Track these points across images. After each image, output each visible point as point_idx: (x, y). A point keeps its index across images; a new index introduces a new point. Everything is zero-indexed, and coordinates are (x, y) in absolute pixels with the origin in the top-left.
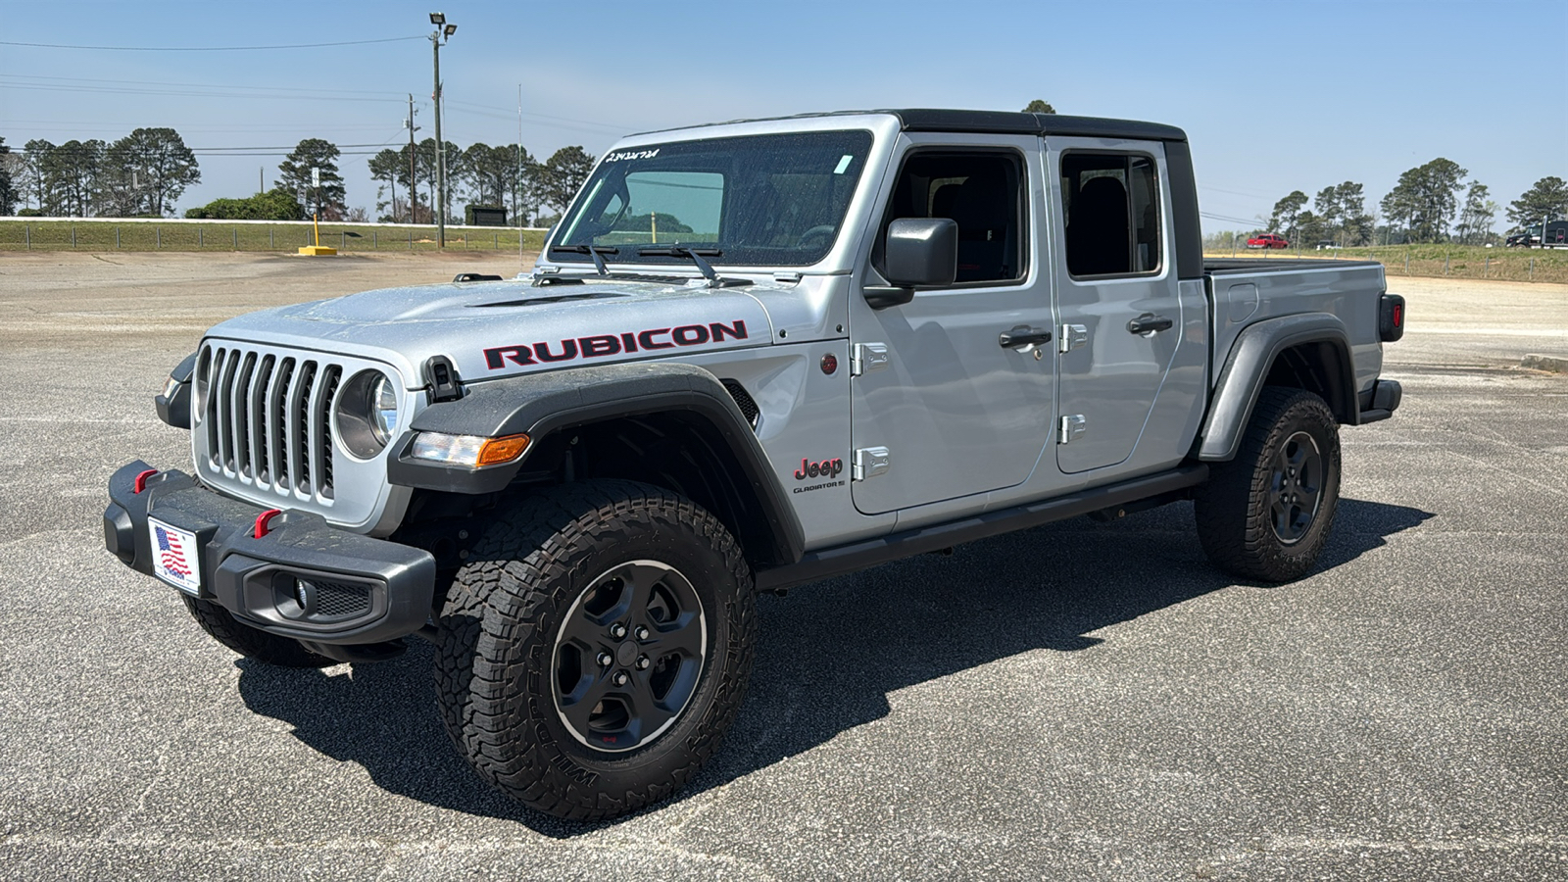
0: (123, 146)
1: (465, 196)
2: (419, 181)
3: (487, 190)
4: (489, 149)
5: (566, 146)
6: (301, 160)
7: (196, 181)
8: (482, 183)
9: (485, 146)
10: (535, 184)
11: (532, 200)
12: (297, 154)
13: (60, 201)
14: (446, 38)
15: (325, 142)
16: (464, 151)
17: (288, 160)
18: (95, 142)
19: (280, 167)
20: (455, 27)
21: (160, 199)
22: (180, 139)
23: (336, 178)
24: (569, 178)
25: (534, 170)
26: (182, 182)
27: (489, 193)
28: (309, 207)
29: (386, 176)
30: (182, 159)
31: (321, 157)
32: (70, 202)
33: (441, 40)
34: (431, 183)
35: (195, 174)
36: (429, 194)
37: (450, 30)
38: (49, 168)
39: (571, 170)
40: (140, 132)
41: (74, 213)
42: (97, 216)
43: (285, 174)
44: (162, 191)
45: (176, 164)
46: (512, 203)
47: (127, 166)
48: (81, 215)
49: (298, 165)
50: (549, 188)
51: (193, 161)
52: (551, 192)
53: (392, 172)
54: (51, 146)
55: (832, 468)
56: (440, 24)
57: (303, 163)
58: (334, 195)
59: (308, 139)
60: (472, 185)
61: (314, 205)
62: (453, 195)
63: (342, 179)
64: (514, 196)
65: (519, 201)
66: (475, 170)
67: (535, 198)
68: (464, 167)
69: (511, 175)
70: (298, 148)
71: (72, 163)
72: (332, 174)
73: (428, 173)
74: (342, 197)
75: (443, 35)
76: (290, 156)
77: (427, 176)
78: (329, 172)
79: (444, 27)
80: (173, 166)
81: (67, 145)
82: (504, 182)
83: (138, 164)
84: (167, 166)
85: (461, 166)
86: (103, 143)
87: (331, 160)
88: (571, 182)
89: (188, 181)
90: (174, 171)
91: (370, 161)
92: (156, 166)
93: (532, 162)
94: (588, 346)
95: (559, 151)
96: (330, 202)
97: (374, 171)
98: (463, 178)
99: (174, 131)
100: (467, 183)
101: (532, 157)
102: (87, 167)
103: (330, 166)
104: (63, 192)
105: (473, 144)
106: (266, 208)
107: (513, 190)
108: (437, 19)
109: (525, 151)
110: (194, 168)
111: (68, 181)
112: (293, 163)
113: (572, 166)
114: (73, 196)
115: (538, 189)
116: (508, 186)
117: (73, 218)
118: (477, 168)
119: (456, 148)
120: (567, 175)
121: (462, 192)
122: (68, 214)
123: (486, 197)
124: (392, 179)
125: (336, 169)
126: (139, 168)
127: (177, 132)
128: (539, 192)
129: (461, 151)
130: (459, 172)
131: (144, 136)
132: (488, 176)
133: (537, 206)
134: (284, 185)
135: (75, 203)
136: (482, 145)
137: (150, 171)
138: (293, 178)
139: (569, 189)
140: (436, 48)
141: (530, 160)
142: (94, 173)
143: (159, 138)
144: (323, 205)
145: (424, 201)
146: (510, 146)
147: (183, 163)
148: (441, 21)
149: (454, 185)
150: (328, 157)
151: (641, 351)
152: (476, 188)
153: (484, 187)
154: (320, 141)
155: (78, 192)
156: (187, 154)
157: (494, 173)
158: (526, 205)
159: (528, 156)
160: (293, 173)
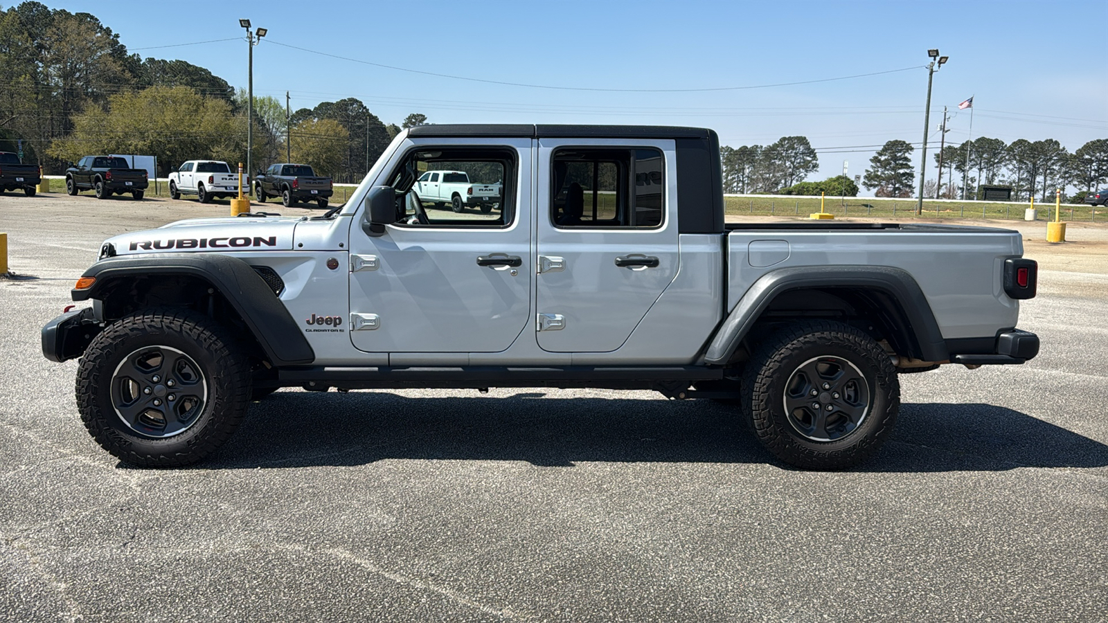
0: (773, 148)
1: (1005, 179)
2: (971, 168)
3: (1023, 174)
4: (1029, 143)
5: (1095, 139)
6: (886, 155)
7: (816, 171)
8: (1020, 169)
9: (1026, 141)
10: (1064, 169)
11: (1060, 181)
12: (883, 150)
13: (733, 184)
14: (939, 66)
15: (904, 142)
16: (1008, 146)
17: (877, 155)
18: (757, 146)
19: (871, 160)
20: (947, 58)
21: (791, 183)
22: (808, 143)
23: (909, 167)
24: (1094, 164)
25: (1065, 159)
26: (807, 171)
27: (1025, 176)
28: (887, 187)
29: (946, 165)
30: (808, 156)
31: (900, 152)
32: (738, 184)
33: (935, 68)
34: (980, 169)
35: (815, 166)
36: (977, 178)
37: (943, 60)
38: (729, 163)
39: (1097, 158)
40: (784, 139)
41: (739, 191)
42: (752, 193)
43: (873, 164)
44: (794, 177)
45: (804, 159)
46: (1043, 184)
47: (773, 161)
48: (743, 193)
49: (883, 158)
50: (1077, 172)
51: (815, 157)
52: (1077, 176)
53: (951, 162)
54: (732, 150)
55: (336, 322)
56: (935, 57)
57: (886, 157)
58: (906, 179)
59: (892, 140)
60: (1011, 170)
61: (890, 186)
62: (996, 178)
63: (913, 168)
64: (1045, 178)
65: (1049, 182)
66: (1016, 159)
67: (1063, 180)
68: (1007, 157)
69: (1044, 162)
70: (884, 146)
71: (741, 160)
72: (906, 164)
73: (979, 162)
74: (911, 180)
75: (937, 64)
76: (878, 153)
77: (977, 164)
78: (904, 163)
79: (938, 59)
80: (802, 161)
81: (740, 149)
82: (1038, 168)
83: (780, 160)
84: (798, 161)
85: (1004, 157)
86: (762, 147)
87: (907, 155)
88: (1096, 167)
89: (810, 171)
90: (802, 164)
91: (935, 155)
92: (791, 161)
93: (1064, 152)
94: (180, 244)
95: (1087, 143)
96: (902, 183)
97: (938, 161)
98: (1005, 166)
99: (805, 138)
100: (1008, 169)
101: (1064, 148)
102: (750, 162)
103: (906, 159)
104: (734, 178)
105: (1016, 140)
106: (831, 188)
107: (1045, 173)
108: (933, 53)
109: (1059, 144)
110: (815, 162)
111: (738, 171)
112: (880, 157)
113: (1098, 154)
114: (740, 180)
115: (1066, 173)
116: (1041, 171)
117: (739, 195)
118: (1017, 158)
119: (1003, 143)
120: (1093, 162)
121: (1003, 176)
122: (736, 192)
123: (1022, 179)
124: (950, 167)
125: (909, 160)
126: (780, 162)
127: (807, 138)
128: (1067, 175)
129: (1006, 145)
130: (1002, 161)
131: (786, 142)
132: (1025, 163)
133: (1064, 186)
134: (872, 173)
135: (740, 185)
136: (1023, 140)
137: (787, 164)
138: (879, 167)
139: (1093, 173)
140: (931, 74)
141: (1062, 150)
142: (754, 166)
143: (795, 143)
144: (897, 186)
145: (973, 182)
146: (1046, 141)
147: (809, 159)
148: (935, 54)
149: (997, 170)
150: (905, 153)
151: (209, 248)
152: (1015, 173)
153: (1022, 171)
154: (900, 141)
155: (743, 178)
156: (812, 153)
157: (1030, 162)
158: (1055, 185)
159: (1061, 147)
160: (878, 164)
